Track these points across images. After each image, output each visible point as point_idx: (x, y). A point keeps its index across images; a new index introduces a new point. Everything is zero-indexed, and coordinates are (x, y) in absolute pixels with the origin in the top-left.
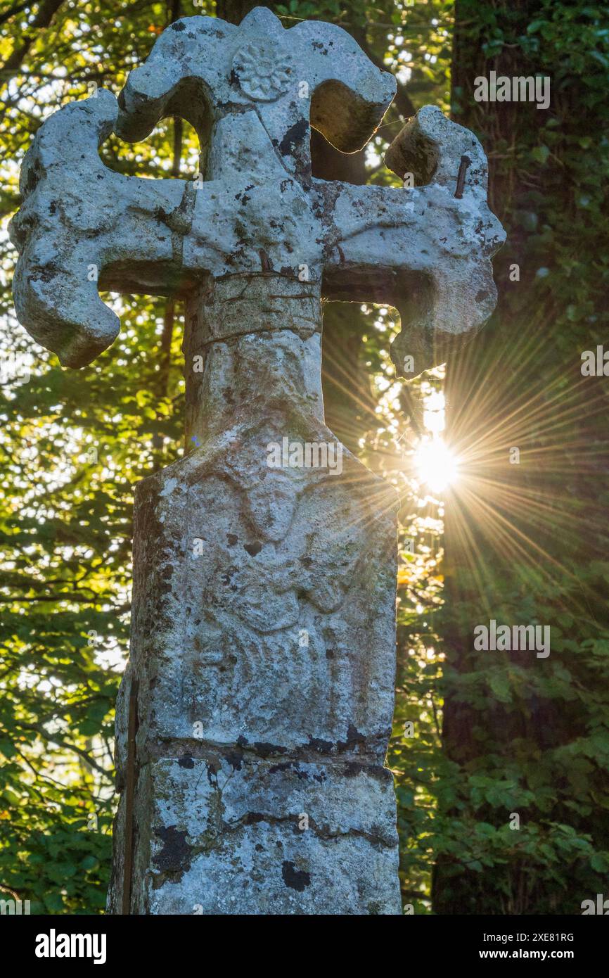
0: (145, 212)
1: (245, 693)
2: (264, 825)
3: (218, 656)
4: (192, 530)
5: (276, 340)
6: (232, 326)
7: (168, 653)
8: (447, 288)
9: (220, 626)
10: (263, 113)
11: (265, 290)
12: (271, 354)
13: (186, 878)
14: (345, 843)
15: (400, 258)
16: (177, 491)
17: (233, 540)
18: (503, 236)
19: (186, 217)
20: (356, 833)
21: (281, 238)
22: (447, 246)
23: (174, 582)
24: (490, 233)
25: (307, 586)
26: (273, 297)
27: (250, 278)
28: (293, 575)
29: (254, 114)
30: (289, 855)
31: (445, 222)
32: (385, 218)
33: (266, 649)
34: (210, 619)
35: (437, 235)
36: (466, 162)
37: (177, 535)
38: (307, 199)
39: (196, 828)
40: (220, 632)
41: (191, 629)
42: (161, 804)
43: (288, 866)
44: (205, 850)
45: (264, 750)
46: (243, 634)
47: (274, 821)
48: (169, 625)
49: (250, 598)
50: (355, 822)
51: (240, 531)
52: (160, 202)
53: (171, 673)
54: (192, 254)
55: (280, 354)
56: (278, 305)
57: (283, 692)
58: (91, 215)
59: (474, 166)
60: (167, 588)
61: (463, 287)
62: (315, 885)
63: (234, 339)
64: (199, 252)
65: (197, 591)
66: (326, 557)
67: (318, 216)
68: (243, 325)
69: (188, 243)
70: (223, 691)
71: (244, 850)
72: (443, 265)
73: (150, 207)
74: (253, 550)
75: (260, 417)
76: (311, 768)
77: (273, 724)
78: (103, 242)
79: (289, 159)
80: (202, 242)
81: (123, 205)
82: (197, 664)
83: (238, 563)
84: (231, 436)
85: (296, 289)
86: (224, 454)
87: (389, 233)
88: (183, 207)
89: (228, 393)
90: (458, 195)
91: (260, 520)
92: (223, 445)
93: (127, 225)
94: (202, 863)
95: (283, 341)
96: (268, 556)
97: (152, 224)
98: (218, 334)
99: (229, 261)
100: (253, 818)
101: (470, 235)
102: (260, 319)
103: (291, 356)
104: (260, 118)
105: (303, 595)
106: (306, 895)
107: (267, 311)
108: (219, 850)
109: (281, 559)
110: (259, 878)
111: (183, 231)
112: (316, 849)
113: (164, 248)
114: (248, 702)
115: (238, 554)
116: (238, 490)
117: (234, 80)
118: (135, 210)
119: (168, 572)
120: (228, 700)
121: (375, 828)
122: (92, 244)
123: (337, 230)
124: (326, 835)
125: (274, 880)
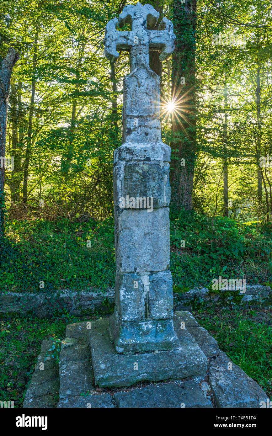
0: (122, 37)
1: (139, 108)
2: (142, 127)
3: (135, 103)
4: (131, 85)
5: (142, 55)
6: (135, 53)
7: (127, 103)
8: (167, 46)
9: (135, 99)
11: (140, 47)
12: (141, 57)
13: (131, 135)
14: (153, 129)
15: (160, 42)
16: (128, 79)
17: (136, 86)
18: (176, 37)
19: (128, 37)
20: (155, 128)
21: (142, 39)
22: (167, 39)
23: (128, 92)
24: (174, 37)
25: (147, 92)
26: (141, 48)
27: (138, 46)
28: (145, 91)
30: (145, 131)
31: (167, 35)
32: (158, 35)
33: (142, 102)
34: (133, 98)
35: (166, 38)
36: (170, 26)
37: (128, 85)
38: (146, 33)
39: (132, 128)
40: (135, 100)
41: (131, 99)
42: (127, 125)
43: (145, 133)
44: (133, 131)
45: (141, 116)
46: (138, 99)
47: (143, 126)
48: (127, 99)
49: (139, 94)
50: (155, 126)
51: (137, 84)
52: (124, 35)
53: (128, 106)
54: (130, 43)
55: (143, 57)
56: (142, 49)
57: (144, 108)
58: (114, 37)
59: (171, 27)
60: (127, 93)
61: (170, 46)
62: (149, 135)
63: (136, 55)
64: (130, 42)
65: (131, 94)
66: (150, 88)
67: (148, 35)
68: (137, 53)
69: (129, 41)
70: (135, 108)
71: (139, 130)
72: (167, 42)
73: (123, 36)
74: (139, 87)
75: (140, 67)
76: (148, 119)
77: (143, 113)
78: (116, 42)
79: (143, 27)
80: (131, 41)
81: (119, 35)
82: (132, 104)
83: (137, 89)
84: (136, 70)
85: (145, 47)
86: (134, 73)
87: (159, 38)
88: (128, 35)
89: (135, 64)
90: (169, 31)
91: (140, 83)
92: (134, 71)
93: (120, 39)
94: (133, 133)
95: (143, 55)
96: (141, 88)
97: (123, 38)
98: (134, 55)
100: (140, 126)
101: (171, 37)
102: (139, 52)
103: (144, 57)
104: (139, 20)
105: (147, 94)
106: (148, 136)
107: (141, 50)
108: (136, 131)
109: (143, 88)
110: (141, 134)
111: (128, 39)
112: (149, 130)
113: (125, 42)
114: (139, 110)
115: (137, 88)
116: (137, 78)
117: (135, 15)
118: (121, 36)
119: (127, 91)
120: (136, 109)
121: (158, 127)
122: (114, 42)
123: (150, 37)
124: (151, 128)
125: (143, 135)
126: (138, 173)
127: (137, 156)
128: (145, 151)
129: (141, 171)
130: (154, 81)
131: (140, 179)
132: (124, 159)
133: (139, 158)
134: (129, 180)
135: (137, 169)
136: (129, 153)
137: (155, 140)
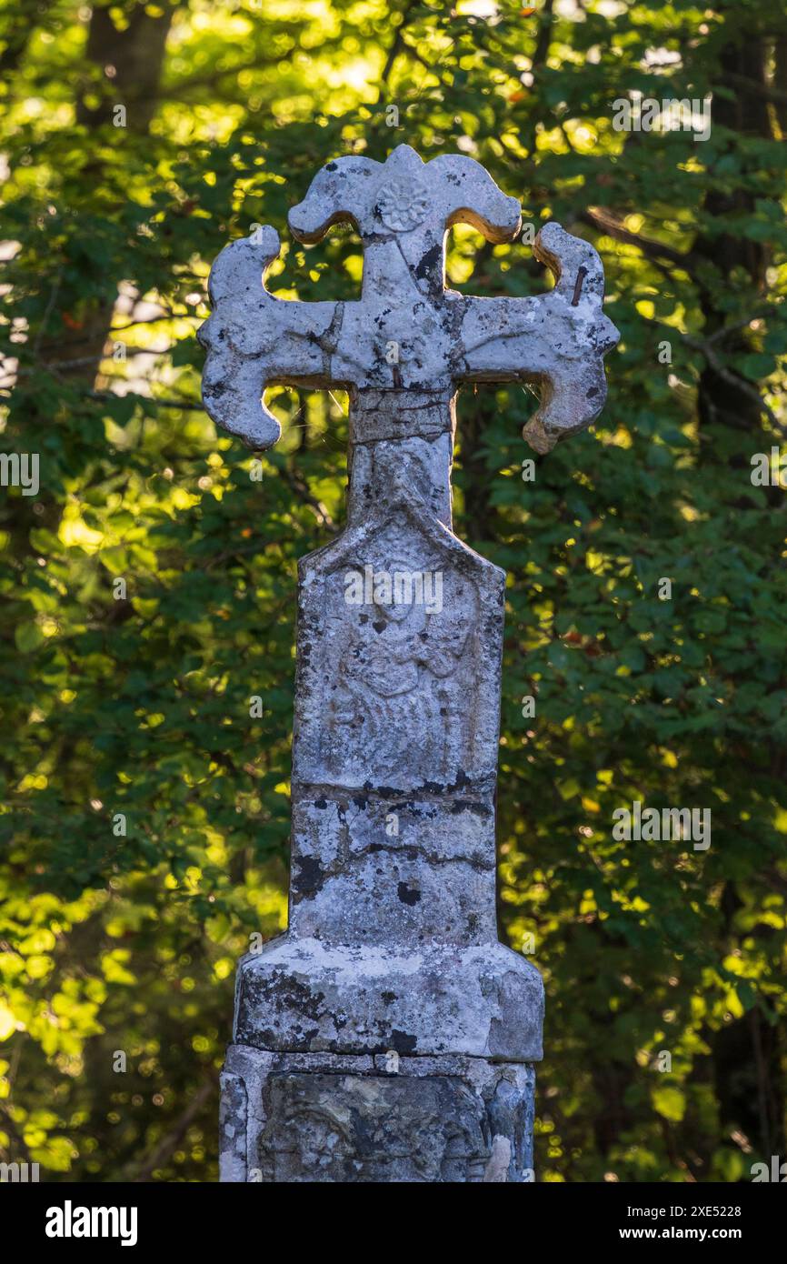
0: (300, 336)
1: (371, 746)
2: (383, 853)
3: (349, 716)
4: (331, 612)
5: (404, 447)
6: (372, 433)
7: (307, 716)
8: (562, 387)
9: (352, 692)
10: (401, 242)
11: (396, 404)
12: (399, 459)
13: (319, 896)
14: (450, 867)
15: (520, 363)
16: (315, 582)
17: (364, 619)
18: (613, 337)
19: (332, 340)
20: (459, 859)
21: (411, 356)
22: (562, 351)
23: (312, 657)
24: (601, 336)
25: (424, 657)
26: (401, 410)
27: (384, 393)
28: (413, 648)
29: (394, 244)
30: (403, 877)
31: (560, 330)
32: (506, 330)
33: (388, 709)
34: (344, 685)
35: (553, 341)
36: (583, 271)
37: (315, 618)
38: (437, 318)
39: (328, 857)
40: (351, 697)
41: (328, 694)
42: (299, 837)
43: (402, 886)
44: (335, 874)
45: (386, 793)
46: (370, 698)
47: (392, 850)
48: (308, 693)
49: (375, 668)
50: (459, 850)
51: (370, 612)
52: (312, 327)
53: (309, 732)
54: (339, 369)
55: (407, 459)
56: (406, 416)
57: (403, 745)
58: (253, 341)
59: (590, 276)
60: (306, 663)
61: (575, 385)
62: (424, 901)
63: (372, 443)
64: (345, 367)
65: (334, 662)
66: (441, 633)
67: (448, 331)
68: (378, 433)
69: (335, 360)
70: (353, 745)
71: (367, 873)
72: (559, 367)
73: (303, 332)
74: (379, 628)
75: (385, 518)
76: (425, 806)
77: (395, 770)
78: (264, 363)
79: (423, 282)
80: (346, 359)
81: (281, 329)
82: (333, 723)
83: (367, 639)
84: (361, 533)
85: (424, 400)
86: (355, 549)
87: (510, 342)
88: (331, 330)
89: (367, 489)
90: (575, 304)
92: (354, 541)
93: (284, 346)
94: (332, 884)
95: (409, 447)
96: (393, 633)
97: (306, 344)
98: (360, 438)
99: (369, 376)
100: (374, 848)
101: (583, 340)
102: (391, 429)
103: (416, 460)
104: (399, 247)
105: (421, 664)
106: (417, 908)
107: (397, 422)
108: (346, 873)
109: (403, 634)
110: (378, 896)
111: (331, 351)
112: (426, 873)
113: (316, 365)
114: (373, 754)
115: (367, 632)
117: (377, 214)
118: (290, 334)
119: (307, 649)
120: (358, 752)
121: (475, 855)
122: (254, 364)
123: (461, 344)
124: (435, 861)
125: (391, 897)
126: (330, 1124)
127: (340, 1025)
128: (389, 997)
129: (344, 1118)
130: (469, 595)
131: (340, 1157)
132: (267, 1036)
133: (349, 1036)
134: (281, 1159)
135: (326, 1102)
136: (291, 1004)
137: (460, 926)
